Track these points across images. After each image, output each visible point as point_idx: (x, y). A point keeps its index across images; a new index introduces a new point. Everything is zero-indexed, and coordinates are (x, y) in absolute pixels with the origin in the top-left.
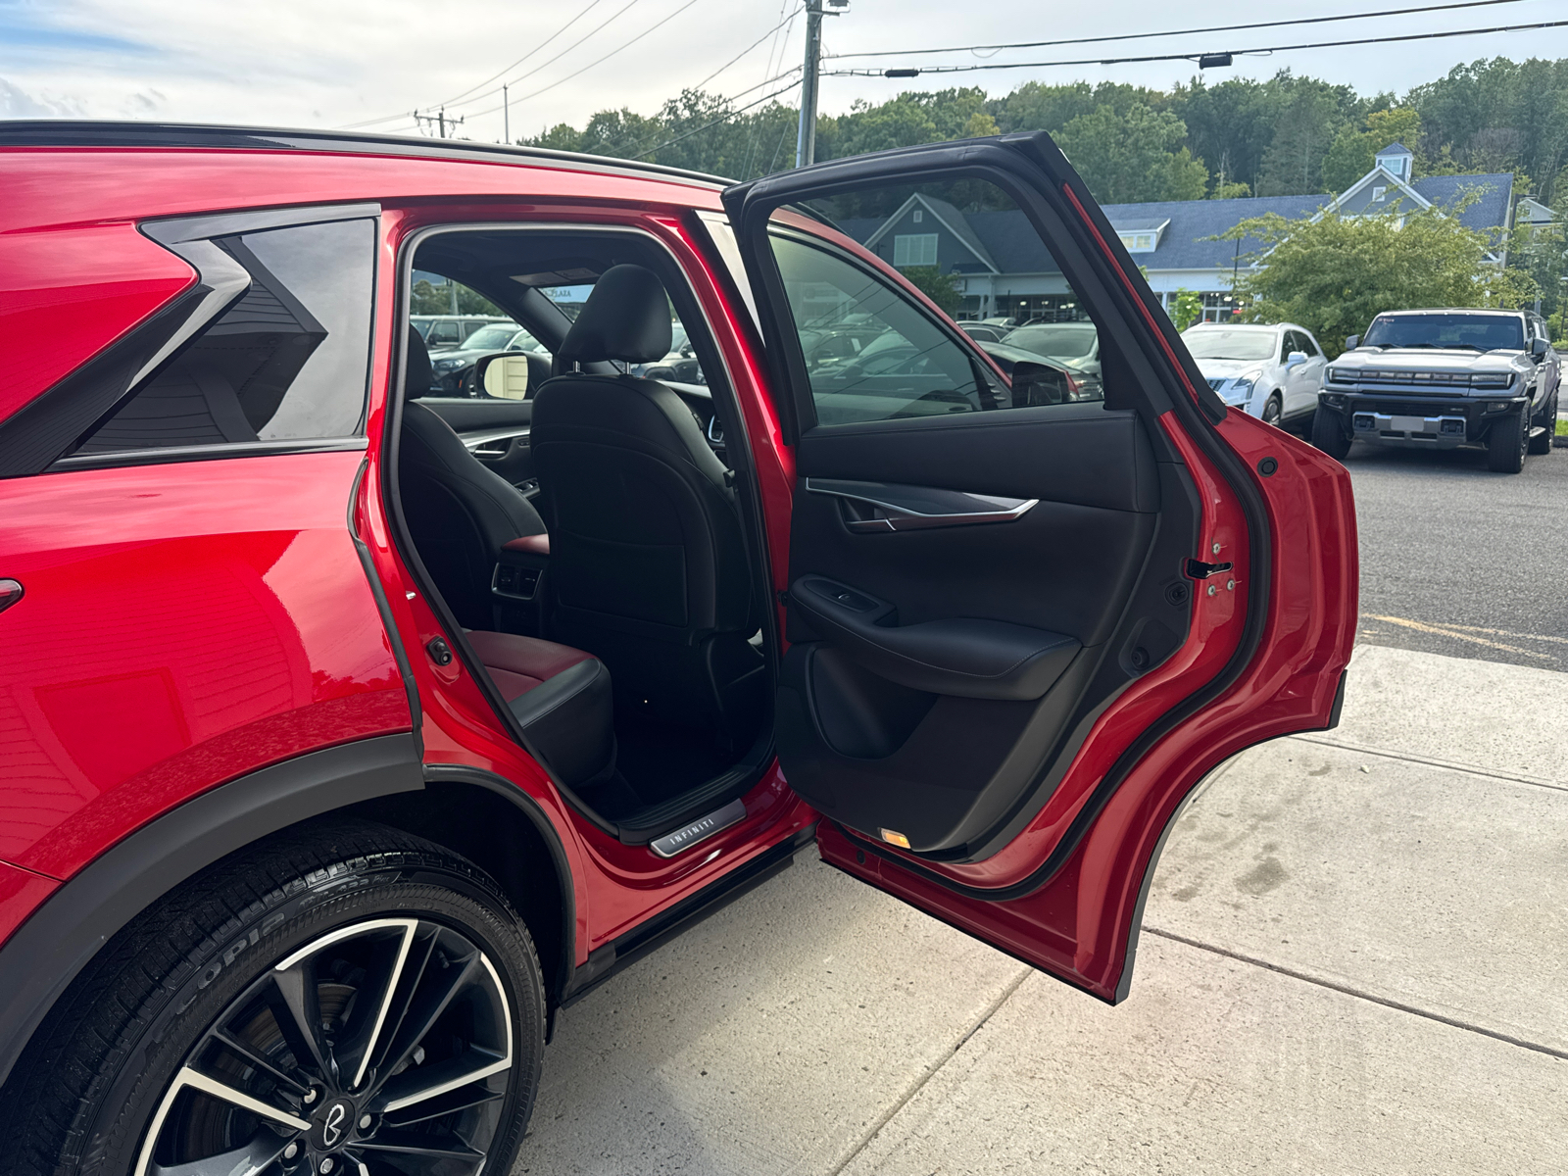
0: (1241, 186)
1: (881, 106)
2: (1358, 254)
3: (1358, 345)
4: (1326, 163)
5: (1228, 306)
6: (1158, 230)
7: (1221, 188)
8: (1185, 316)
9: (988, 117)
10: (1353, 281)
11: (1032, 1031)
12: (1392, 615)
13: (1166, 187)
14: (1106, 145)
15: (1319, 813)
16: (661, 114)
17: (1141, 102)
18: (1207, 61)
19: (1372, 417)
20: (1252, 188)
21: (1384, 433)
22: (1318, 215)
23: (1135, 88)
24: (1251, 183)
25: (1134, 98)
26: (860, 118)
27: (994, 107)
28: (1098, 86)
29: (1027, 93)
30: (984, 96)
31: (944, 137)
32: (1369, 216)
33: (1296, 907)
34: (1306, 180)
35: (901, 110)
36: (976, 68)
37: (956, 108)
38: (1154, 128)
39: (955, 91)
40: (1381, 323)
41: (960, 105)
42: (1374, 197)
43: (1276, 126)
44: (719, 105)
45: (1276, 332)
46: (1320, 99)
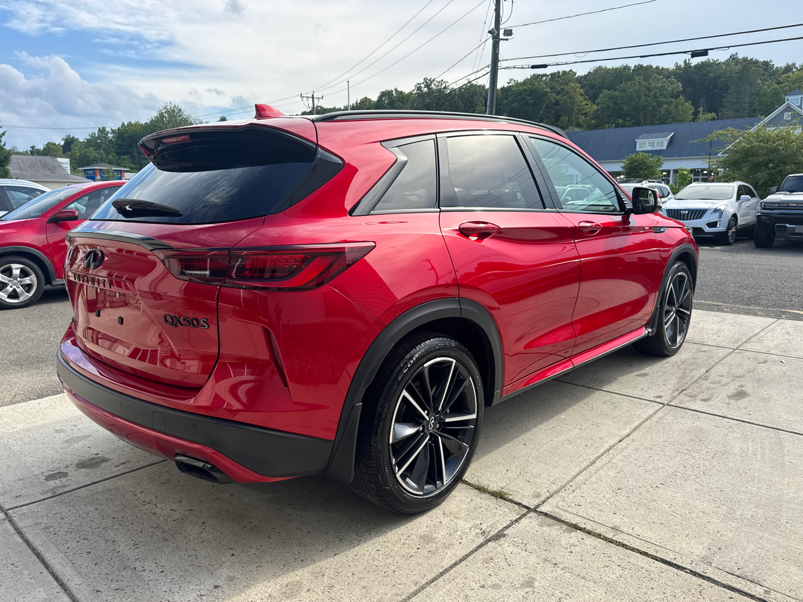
0: (712, 114)
1: (522, 81)
2: (776, 146)
3: (777, 191)
4: (758, 101)
5: (706, 176)
6: (668, 138)
7: (701, 116)
8: (683, 181)
9: (578, 85)
10: (774, 160)
11: (649, 438)
12: (795, 310)
13: (671, 116)
14: (639, 96)
15: (762, 376)
16: (414, 91)
17: (657, 74)
18: (695, 54)
19: (786, 226)
20: (717, 115)
21: (791, 234)
22: (755, 127)
23: (654, 66)
24: (717, 112)
25: (654, 72)
26: (512, 88)
27: (581, 80)
28: (634, 67)
29: (597, 72)
30: (575, 74)
31: (555, 95)
32: (782, 128)
33: (754, 404)
34: (747, 110)
35: (533, 83)
36: (576, 62)
37: (561, 81)
38: (665, 87)
39: (560, 72)
40: (789, 180)
41: (564, 79)
42: (785, 118)
43: (730, 83)
44: (442, 84)
45: (734, 186)
46: (753, 68)
